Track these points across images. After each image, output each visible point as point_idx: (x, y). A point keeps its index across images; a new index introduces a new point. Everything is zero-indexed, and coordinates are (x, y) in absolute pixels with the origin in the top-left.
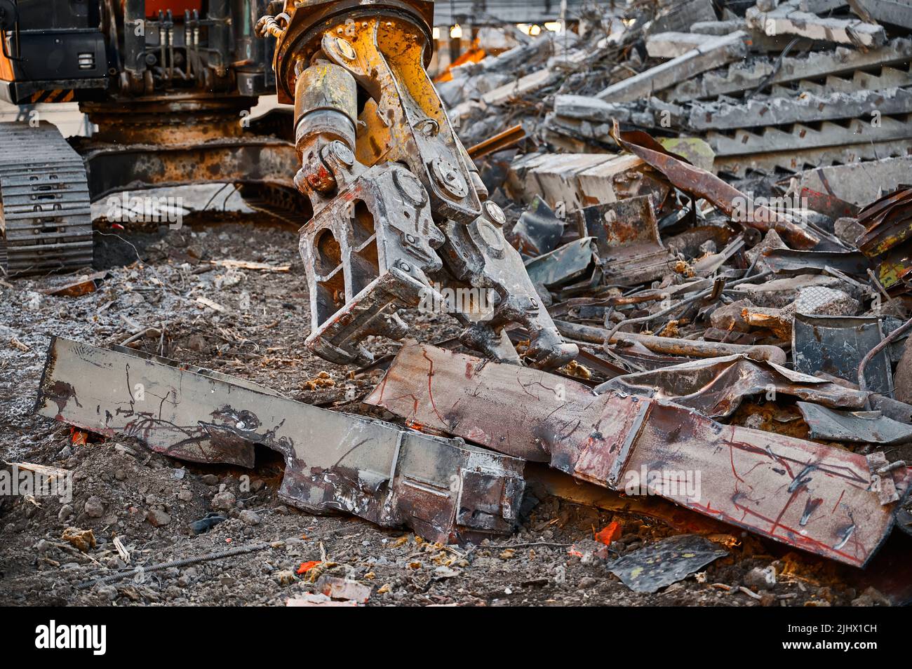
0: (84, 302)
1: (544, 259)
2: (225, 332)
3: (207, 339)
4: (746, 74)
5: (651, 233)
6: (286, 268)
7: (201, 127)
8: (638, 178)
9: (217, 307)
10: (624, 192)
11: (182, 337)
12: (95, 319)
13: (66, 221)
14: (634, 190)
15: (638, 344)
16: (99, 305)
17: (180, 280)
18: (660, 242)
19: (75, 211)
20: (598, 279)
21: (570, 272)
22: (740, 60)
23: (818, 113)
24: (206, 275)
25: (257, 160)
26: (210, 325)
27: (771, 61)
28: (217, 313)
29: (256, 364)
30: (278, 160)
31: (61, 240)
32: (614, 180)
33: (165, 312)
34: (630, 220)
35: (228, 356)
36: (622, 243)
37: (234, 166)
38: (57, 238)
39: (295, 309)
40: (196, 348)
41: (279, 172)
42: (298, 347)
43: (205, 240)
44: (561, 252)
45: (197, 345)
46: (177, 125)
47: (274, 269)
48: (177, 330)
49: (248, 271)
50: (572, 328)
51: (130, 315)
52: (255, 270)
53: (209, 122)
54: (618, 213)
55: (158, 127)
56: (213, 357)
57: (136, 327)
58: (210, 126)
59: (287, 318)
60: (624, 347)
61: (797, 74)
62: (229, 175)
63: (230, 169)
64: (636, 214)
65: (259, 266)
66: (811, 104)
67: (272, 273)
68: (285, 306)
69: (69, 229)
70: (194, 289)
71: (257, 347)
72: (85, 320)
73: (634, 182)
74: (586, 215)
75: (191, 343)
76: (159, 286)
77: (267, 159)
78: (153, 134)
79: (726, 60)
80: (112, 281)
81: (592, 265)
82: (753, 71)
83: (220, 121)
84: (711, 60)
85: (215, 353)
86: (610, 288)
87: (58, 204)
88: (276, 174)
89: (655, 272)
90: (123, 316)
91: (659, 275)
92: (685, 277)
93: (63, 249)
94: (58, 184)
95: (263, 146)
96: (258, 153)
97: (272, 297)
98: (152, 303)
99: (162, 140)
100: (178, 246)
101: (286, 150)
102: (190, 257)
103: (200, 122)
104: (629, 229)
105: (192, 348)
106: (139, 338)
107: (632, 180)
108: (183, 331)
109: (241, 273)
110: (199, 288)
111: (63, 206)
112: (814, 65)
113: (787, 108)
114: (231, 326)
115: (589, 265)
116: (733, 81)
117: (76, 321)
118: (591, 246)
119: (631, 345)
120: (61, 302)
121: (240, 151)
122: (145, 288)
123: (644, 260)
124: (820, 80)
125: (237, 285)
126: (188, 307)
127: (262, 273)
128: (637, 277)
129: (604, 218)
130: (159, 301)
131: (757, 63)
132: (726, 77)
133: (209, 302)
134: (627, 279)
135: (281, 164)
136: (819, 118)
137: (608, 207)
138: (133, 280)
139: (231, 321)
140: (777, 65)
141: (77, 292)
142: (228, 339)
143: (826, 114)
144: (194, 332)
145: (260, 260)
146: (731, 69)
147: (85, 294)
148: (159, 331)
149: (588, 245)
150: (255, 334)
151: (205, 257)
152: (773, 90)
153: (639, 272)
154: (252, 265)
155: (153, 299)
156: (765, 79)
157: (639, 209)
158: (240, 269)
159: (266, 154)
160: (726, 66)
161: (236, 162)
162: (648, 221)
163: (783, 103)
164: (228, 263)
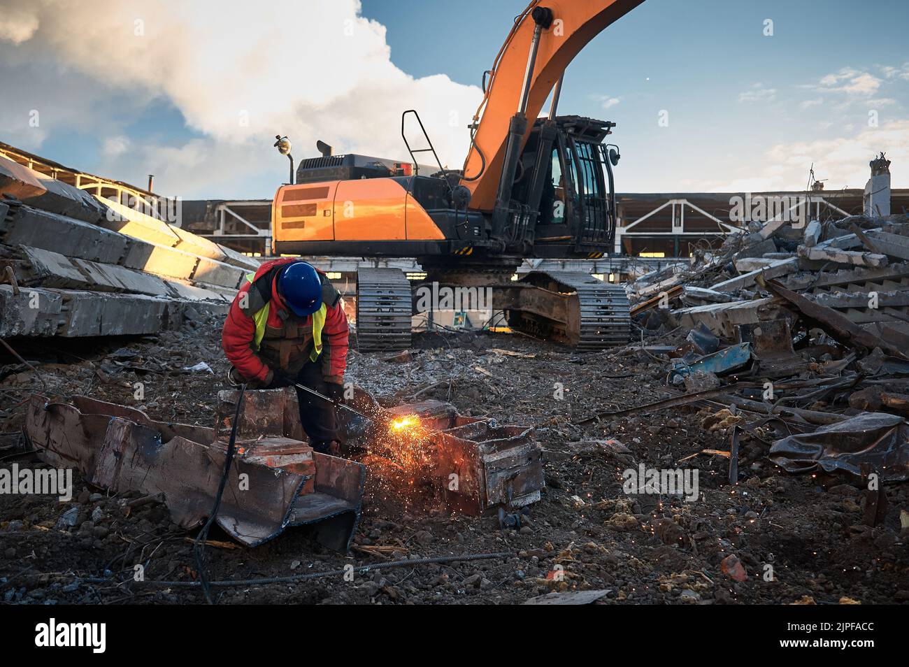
0: (403, 367)
1: (713, 356)
2: (493, 388)
3: (480, 391)
4: (798, 280)
5: (786, 345)
6: (533, 356)
7: (486, 276)
8: (776, 309)
9: (488, 373)
10: (766, 317)
11: (463, 388)
12: (409, 376)
13: (397, 320)
14: (773, 316)
15: (796, 415)
16: (412, 368)
17: (466, 357)
18: (793, 351)
19: (402, 314)
20: (756, 370)
21: (733, 364)
22: (794, 273)
23: (846, 303)
24: (482, 357)
25: (517, 297)
26: (483, 383)
27: (813, 274)
28: (487, 377)
29: (512, 410)
30: (531, 297)
31: (392, 331)
32: (758, 310)
33: (454, 374)
34: (772, 335)
35: (493, 403)
36: (765, 351)
37: (504, 300)
38: (390, 330)
39: (539, 379)
40: (472, 396)
41: (530, 304)
42: (542, 402)
43: (483, 340)
44: (726, 352)
45: (473, 395)
46: (472, 273)
47: (525, 356)
48: (460, 384)
49: (509, 356)
50: (741, 401)
51: (431, 375)
52: (514, 356)
53: (492, 272)
54: (764, 330)
55: (461, 274)
56: (483, 403)
57: (434, 381)
58: (492, 275)
59: (534, 383)
60: (786, 416)
61: (830, 282)
62: (501, 304)
63: (501, 301)
64: (776, 331)
65: (516, 354)
66: (842, 297)
67: (524, 358)
68: (533, 377)
69: (397, 324)
70: (474, 363)
71: (514, 399)
72: (403, 377)
73: (773, 311)
74: (742, 330)
75: (469, 393)
76: (452, 359)
77: (523, 296)
78: (457, 278)
79: (786, 273)
80: (422, 355)
81: (751, 360)
82: (802, 280)
83: (498, 272)
84: (777, 272)
85: (485, 400)
86: (763, 378)
87: (392, 308)
88: (529, 306)
89: (794, 370)
90: (426, 375)
91: (797, 372)
92: (818, 374)
93: (393, 337)
94: (393, 296)
95: (522, 288)
96: (519, 292)
97: (524, 372)
98: (446, 370)
99: (463, 281)
100: (466, 342)
101: (536, 290)
102: (473, 347)
103: (486, 272)
104: (770, 341)
105: (470, 396)
106: (435, 387)
107: (772, 309)
108: (465, 385)
109: (504, 357)
110: (478, 362)
111: (395, 310)
112: (841, 277)
113: (827, 299)
114: (497, 385)
115: (749, 360)
116: (791, 284)
117: (397, 376)
118: (749, 348)
119: (791, 415)
120: (390, 366)
121: (509, 290)
122: (443, 360)
123: (784, 362)
124: (844, 286)
125: (501, 363)
126: (469, 372)
127: (518, 358)
128: (781, 372)
129: (753, 333)
130: (451, 368)
131: (805, 275)
132: (785, 282)
133: (483, 370)
134: (774, 373)
135: (532, 299)
136: (846, 306)
137: (756, 325)
138: (436, 355)
139: (497, 382)
140: (817, 276)
141: (401, 360)
142: (495, 392)
143: (851, 304)
144: (472, 386)
145: (517, 351)
146: (789, 277)
147: (405, 362)
148: (448, 383)
149: (747, 346)
150: (513, 392)
151: (482, 348)
152: (815, 291)
153: (782, 369)
154: (511, 353)
155: (448, 366)
156: (810, 284)
157: (778, 328)
158: (504, 355)
159: (523, 293)
160: (786, 276)
161: (505, 297)
162: (784, 336)
163: (824, 296)
164: (496, 351)
